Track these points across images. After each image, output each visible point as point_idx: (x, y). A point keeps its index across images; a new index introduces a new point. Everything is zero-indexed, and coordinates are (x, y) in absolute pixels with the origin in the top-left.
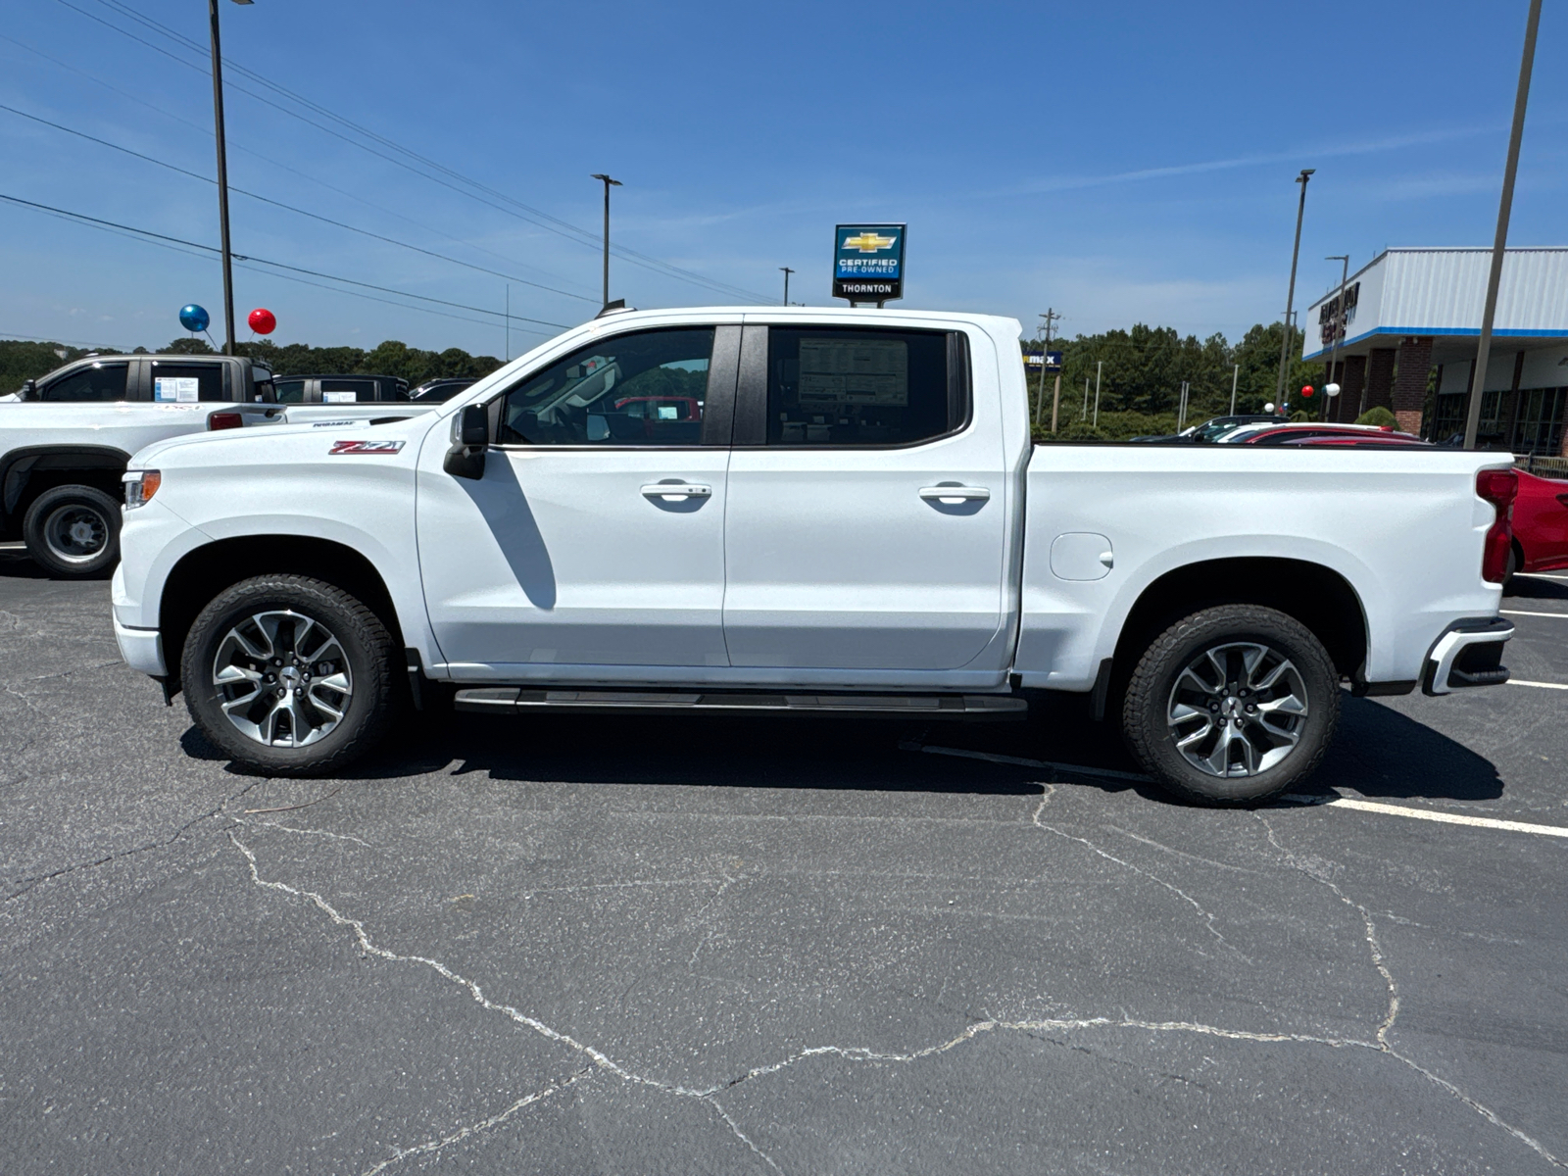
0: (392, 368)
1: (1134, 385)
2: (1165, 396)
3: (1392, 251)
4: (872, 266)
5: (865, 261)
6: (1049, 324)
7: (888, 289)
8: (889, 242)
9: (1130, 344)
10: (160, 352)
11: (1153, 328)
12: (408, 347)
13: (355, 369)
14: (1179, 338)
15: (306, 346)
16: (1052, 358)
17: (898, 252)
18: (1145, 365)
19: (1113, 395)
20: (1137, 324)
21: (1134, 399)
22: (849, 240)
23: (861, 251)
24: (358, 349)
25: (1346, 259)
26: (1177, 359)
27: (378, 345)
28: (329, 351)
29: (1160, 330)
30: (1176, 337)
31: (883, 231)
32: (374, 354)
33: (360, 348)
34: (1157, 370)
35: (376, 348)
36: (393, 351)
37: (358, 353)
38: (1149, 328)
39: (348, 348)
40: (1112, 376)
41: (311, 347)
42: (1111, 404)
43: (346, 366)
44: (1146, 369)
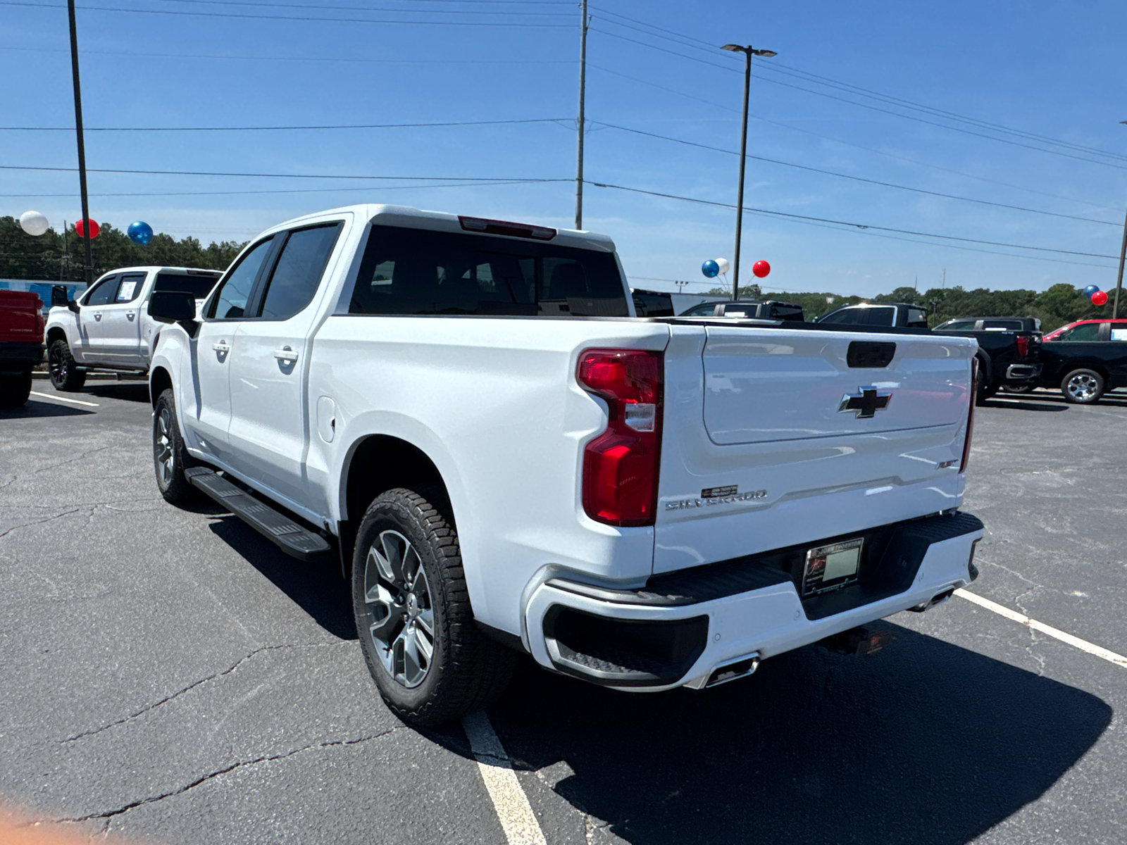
0: (1058, 305)
10: (872, 302)
12: (1076, 288)
13: (1026, 306)
15: (988, 289)
24: (1031, 291)
27: (1049, 288)
28: (1005, 293)
32: (1045, 295)
33: (1033, 290)
35: (1047, 290)
36: (1061, 291)
37: (1031, 295)
39: (1024, 290)
41: (992, 291)
43: (1018, 305)
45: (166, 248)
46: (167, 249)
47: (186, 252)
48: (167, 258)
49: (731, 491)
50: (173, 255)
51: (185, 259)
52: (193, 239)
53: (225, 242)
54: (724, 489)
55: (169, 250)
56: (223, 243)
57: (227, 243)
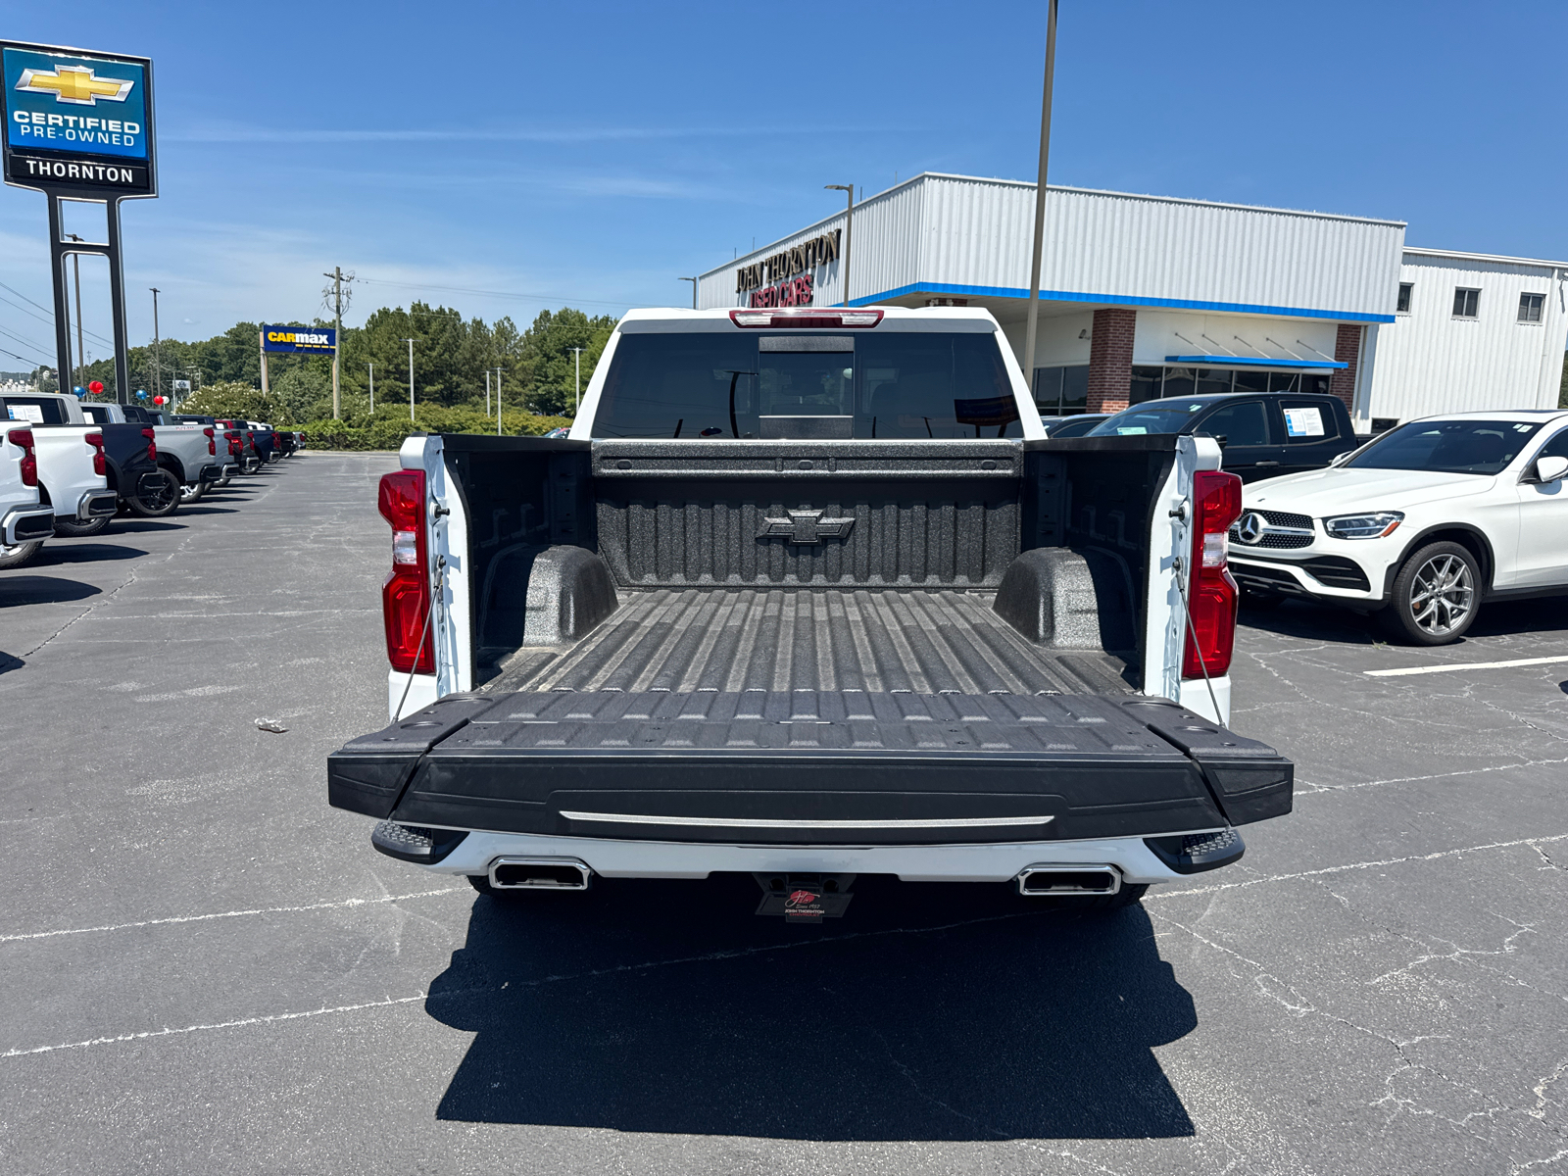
1: (422, 372)
2: (458, 385)
3: (930, 177)
4: (87, 131)
5: (71, 119)
6: (339, 287)
7: (128, 176)
8: (119, 89)
9: (411, 323)
11: (434, 307)
14: (463, 321)
16: (326, 336)
17: (140, 106)
18: (431, 349)
19: (398, 383)
20: (416, 302)
21: (424, 388)
22: (28, 74)
23: (58, 99)
25: (850, 189)
26: (466, 344)
29: (442, 311)
30: (460, 320)
31: (104, 66)
34: (446, 356)
38: (430, 308)
40: (395, 361)
42: (397, 393)
44: (434, 354)
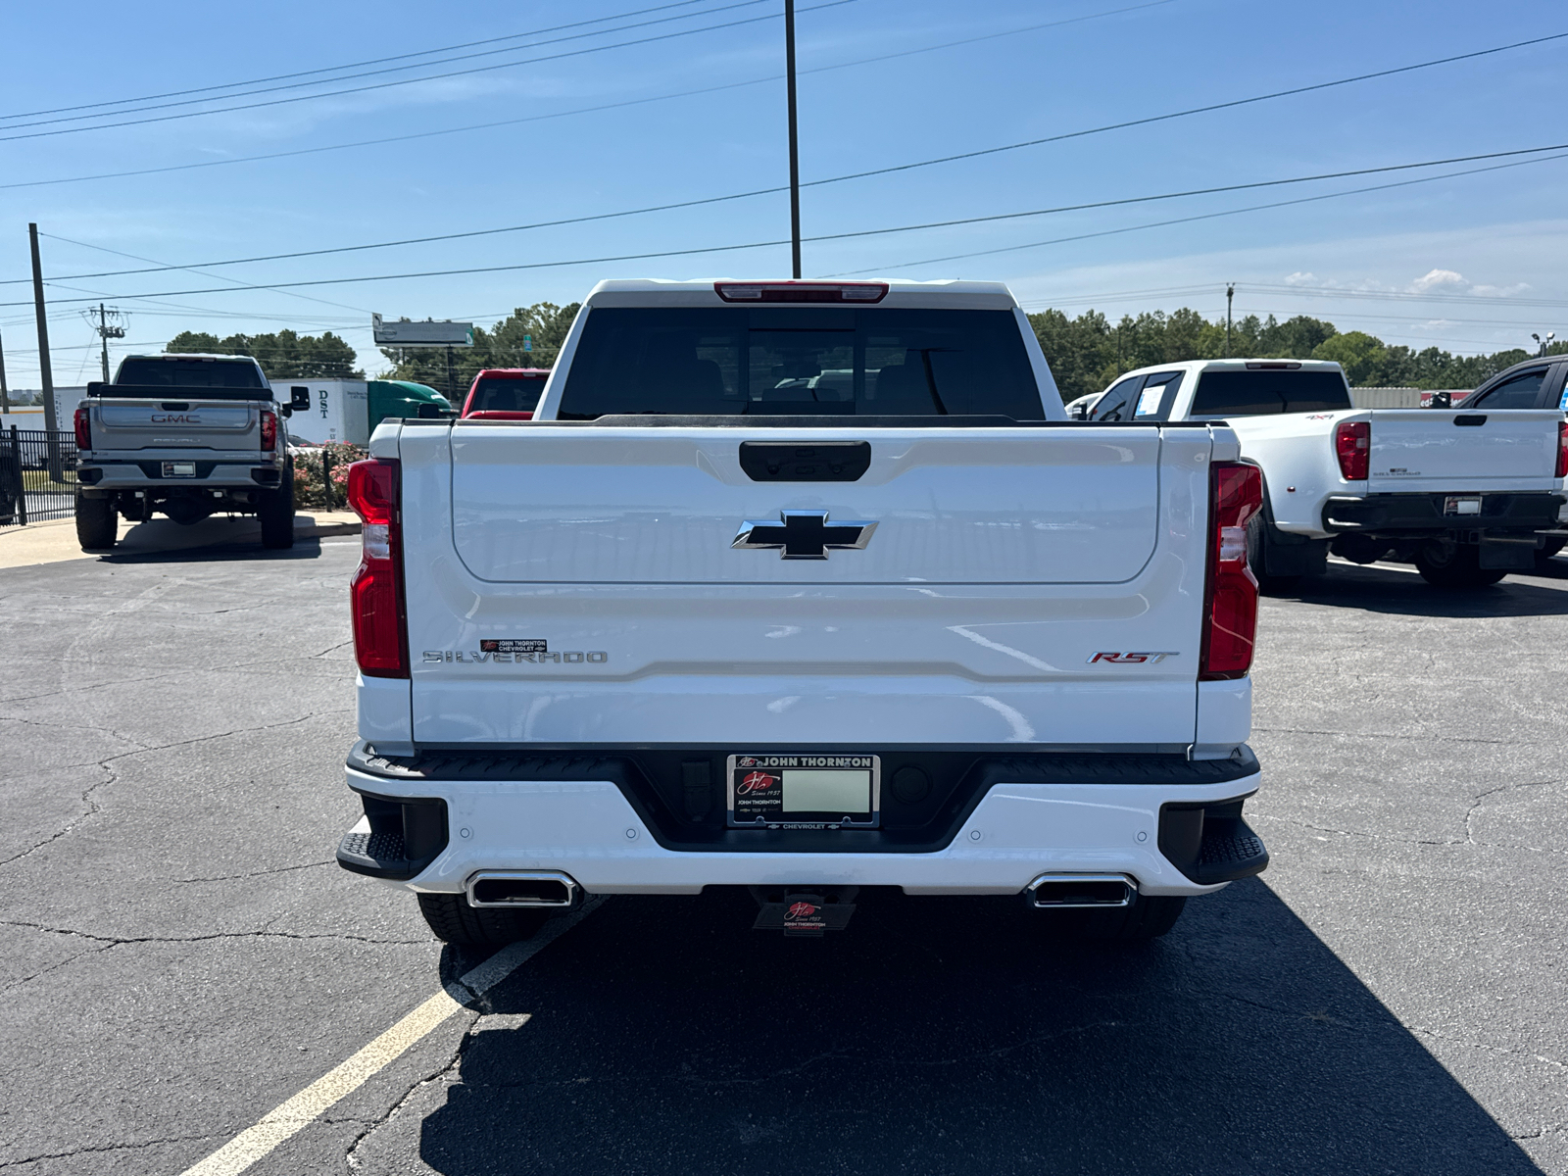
45: (1055, 332)
46: (1055, 334)
47: (1083, 336)
48: (1055, 347)
49: (539, 647)
50: (1063, 341)
51: (1082, 347)
52: (1096, 313)
53: (1145, 315)
54: (520, 643)
55: (1059, 335)
56: (1141, 315)
57: (1149, 316)
